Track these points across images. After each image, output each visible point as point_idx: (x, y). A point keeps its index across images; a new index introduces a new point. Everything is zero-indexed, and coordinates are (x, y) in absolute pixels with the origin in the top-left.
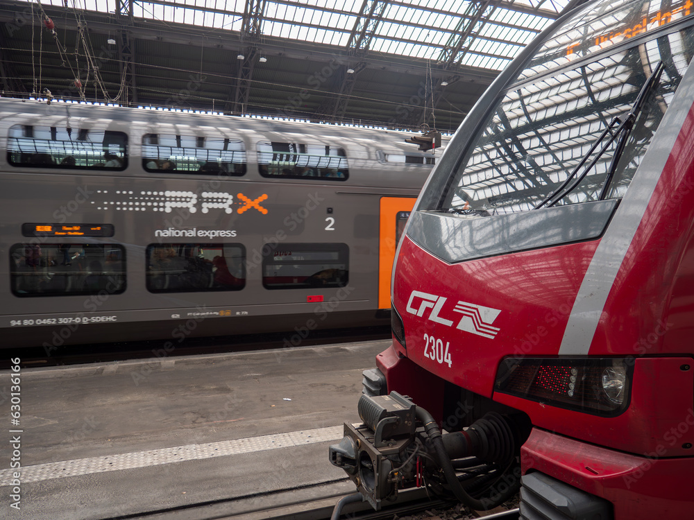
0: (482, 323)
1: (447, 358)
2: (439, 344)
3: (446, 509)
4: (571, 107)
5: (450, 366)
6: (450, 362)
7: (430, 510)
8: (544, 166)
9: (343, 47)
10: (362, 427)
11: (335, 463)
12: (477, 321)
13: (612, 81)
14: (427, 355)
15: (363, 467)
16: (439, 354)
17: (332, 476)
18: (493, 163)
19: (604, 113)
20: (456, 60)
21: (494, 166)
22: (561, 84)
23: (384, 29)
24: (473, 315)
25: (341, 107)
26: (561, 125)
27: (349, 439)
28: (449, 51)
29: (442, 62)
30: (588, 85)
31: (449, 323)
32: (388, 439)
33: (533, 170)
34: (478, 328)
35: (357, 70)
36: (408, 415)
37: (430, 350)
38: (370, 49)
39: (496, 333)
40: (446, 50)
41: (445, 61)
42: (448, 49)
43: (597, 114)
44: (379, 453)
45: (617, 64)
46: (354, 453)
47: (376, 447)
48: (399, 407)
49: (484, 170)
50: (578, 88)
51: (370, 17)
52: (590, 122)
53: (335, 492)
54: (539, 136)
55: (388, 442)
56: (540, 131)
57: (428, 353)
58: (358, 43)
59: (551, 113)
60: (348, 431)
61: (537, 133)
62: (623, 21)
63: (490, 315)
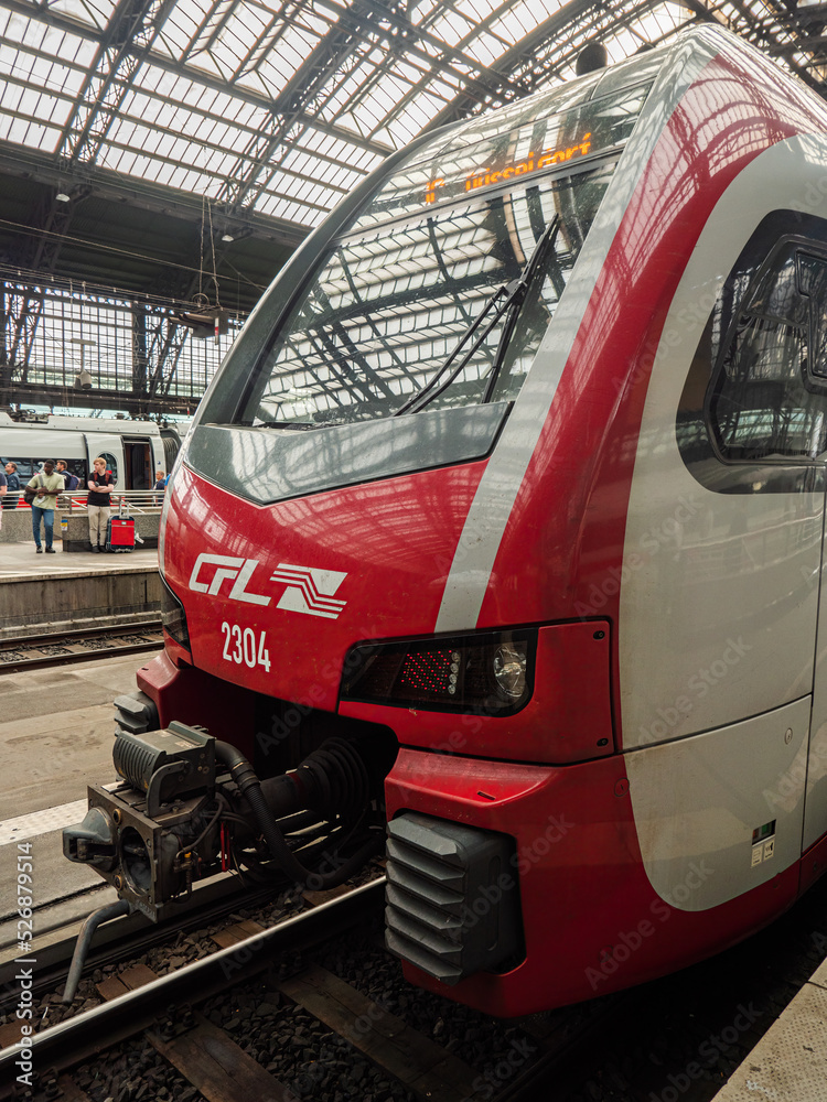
0: (318, 595)
1: (263, 658)
2: (249, 636)
3: (261, 907)
4: (416, 283)
5: (267, 670)
6: (267, 664)
7: (236, 913)
8: (380, 369)
9: (48, 154)
10: (121, 788)
11: (76, 857)
12: (310, 593)
13: (471, 251)
14: (229, 658)
15: (127, 856)
16: (248, 652)
17: (63, 889)
18: (304, 363)
19: (461, 296)
20: (246, 203)
21: (307, 368)
22: (402, 248)
23: (122, 131)
24: (303, 584)
25: (45, 260)
26: (401, 310)
27: (99, 811)
28: (235, 186)
29: (223, 203)
30: (438, 253)
31: (264, 601)
32: (170, 801)
33: (364, 375)
34: (312, 604)
35: (75, 197)
36: (202, 756)
37: (233, 648)
38: (99, 163)
39: (341, 610)
40: (229, 184)
41: (228, 201)
42: (233, 182)
43: (452, 297)
44: (156, 826)
45: (476, 227)
46: (109, 834)
47: (150, 817)
48: (187, 746)
49: (292, 373)
50: (423, 257)
51: (96, 107)
52: (442, 307)
53: (71, 914)
54: (372, 323)
55: (171, 806)
56: (374, 316)
57: (230, 653)
58: (77, 151)
59: (388, 290)
60: (95, 799)
61: (368, 318)
62: (482, 166)
63: (329, 581)
